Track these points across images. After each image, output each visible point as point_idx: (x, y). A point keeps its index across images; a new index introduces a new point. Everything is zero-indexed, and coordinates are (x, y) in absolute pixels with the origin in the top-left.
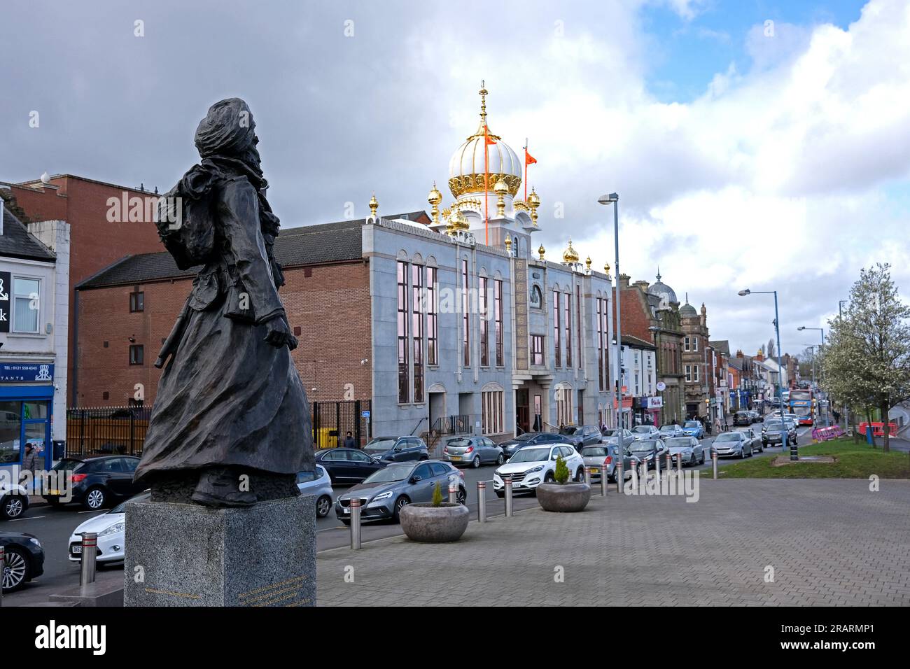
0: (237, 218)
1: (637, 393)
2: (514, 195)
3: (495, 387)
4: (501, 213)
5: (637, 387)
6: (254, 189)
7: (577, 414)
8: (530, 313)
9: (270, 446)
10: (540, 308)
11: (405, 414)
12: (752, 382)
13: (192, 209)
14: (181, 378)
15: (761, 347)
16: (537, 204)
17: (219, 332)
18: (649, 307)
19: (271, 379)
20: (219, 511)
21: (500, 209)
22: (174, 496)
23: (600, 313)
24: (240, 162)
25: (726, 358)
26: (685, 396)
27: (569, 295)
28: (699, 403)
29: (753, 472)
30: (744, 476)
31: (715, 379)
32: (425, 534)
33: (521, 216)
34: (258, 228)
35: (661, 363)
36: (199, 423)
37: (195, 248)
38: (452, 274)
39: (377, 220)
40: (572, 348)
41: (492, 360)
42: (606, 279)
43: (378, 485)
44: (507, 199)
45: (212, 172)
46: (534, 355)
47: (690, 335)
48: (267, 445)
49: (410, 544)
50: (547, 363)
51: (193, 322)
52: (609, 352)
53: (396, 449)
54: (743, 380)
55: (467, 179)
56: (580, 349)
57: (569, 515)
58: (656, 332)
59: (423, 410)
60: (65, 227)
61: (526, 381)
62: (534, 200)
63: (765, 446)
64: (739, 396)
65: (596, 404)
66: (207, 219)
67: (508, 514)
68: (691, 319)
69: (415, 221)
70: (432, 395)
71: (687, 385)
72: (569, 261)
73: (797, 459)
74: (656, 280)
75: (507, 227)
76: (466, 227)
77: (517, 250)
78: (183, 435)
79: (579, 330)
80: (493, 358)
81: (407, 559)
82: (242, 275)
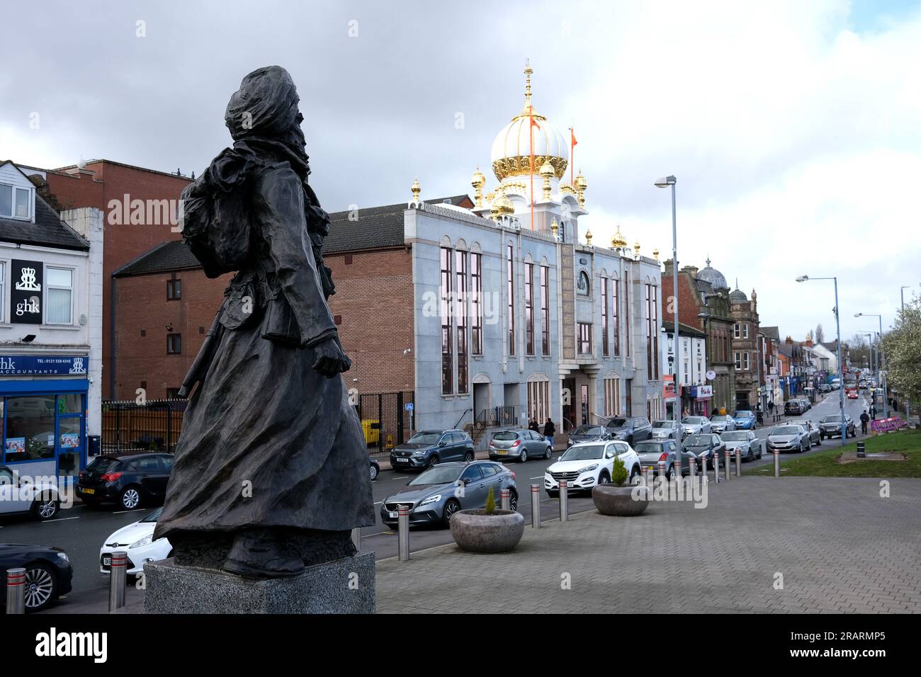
0: (276, 213)
1: (686, 382)
2: (560, 177)
3: (542, 377)
4: (547, 196)
5: (686, 376)
6: (298, 179)
7: (625, 404)
8: (577, 300)
9: (320, 497)
10: (588, 295)
11: (449, 406)
12: (801, 369)
13: (221, 204)
14: (210, 413)
15: (809, 332)
16: (584, 187)
17: (257, 357)
18: (698, 293)
19: (321, 413)
20: (257, 583)
21: (547, 192)
22: (202, 559)
23: (649, 300)
24: (281, 144)
25: (776, 345)
26: (735, 384)
27: (617, 281)
28: (749, 391)
29: (817, 470)
30: (807, 473)
31: (765, 366)
32: (477, 544)
33: (568, 200)
34: (304, 226)
35: (711, 351)
36: (232, 472)
37: (226, 253)
38: (498, 260)
39: (420, 205)
40: (620, 336)
41: (538, 349)
42: (654, 264)
43: (426, 487)
44: (553, 182)
45: (246, 158)
46: (581, 344)
47: (740, 322)
48: (316, 496)
49: (461, 555)
50: (595, 351)
51: (224, 343)
52: (658, 341)
53: (440, 444)
54: (792, 367)
55: (511, 162)
56: (628, 337)
57: (628, 520)
58: (706, 318)
59: (467, 401)
60: (98, 214)
61: (572, 371)
62: (581, 182)
63: (823, 439)
64: (788, 383)
65: (644, 394)
66: (241, 216)
67: (564, 518)
68: (741, 305)
69: (458, 205)
70: (476, 386)
71: (736, 373)
72: (617, 246)
73: (864, 456)
74: (706, 265)
75: (553, 211)
76: (511, 211)
77: (563, 235)
78: (213, 486)
79: (627, 318)
80: (539, 347)
81: (460, 573)
82: (284, 286)
